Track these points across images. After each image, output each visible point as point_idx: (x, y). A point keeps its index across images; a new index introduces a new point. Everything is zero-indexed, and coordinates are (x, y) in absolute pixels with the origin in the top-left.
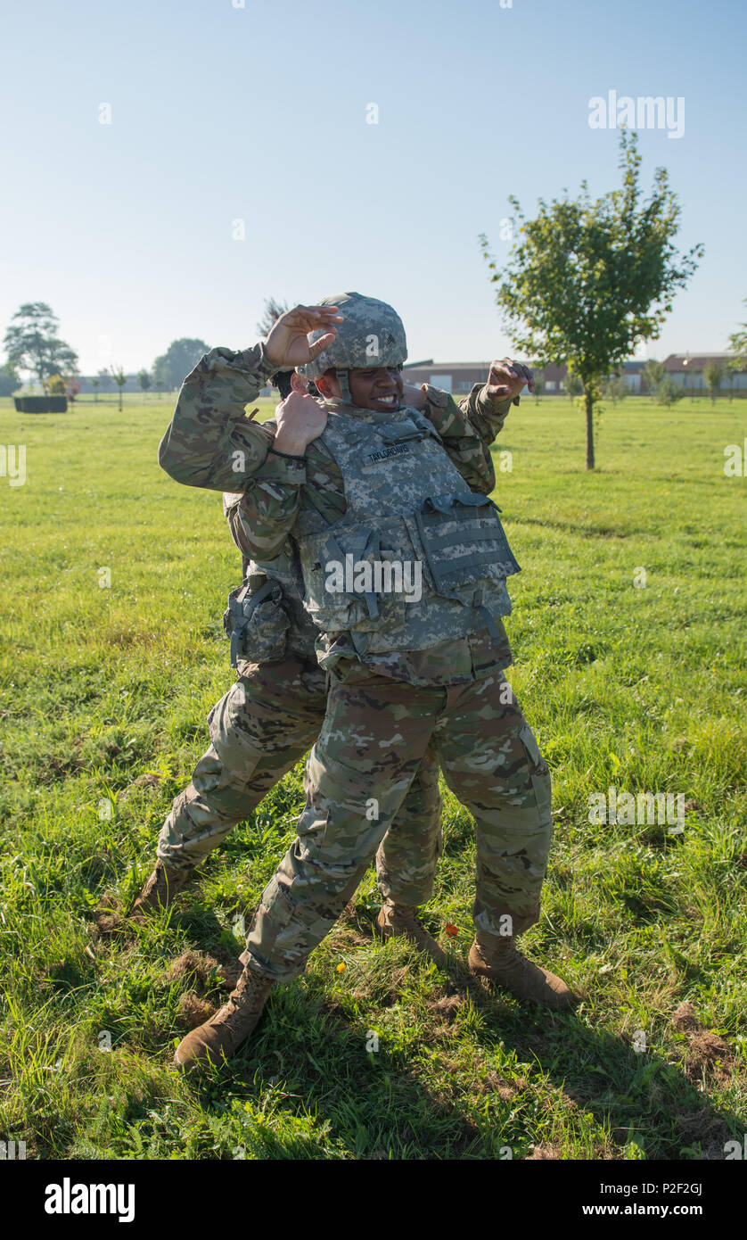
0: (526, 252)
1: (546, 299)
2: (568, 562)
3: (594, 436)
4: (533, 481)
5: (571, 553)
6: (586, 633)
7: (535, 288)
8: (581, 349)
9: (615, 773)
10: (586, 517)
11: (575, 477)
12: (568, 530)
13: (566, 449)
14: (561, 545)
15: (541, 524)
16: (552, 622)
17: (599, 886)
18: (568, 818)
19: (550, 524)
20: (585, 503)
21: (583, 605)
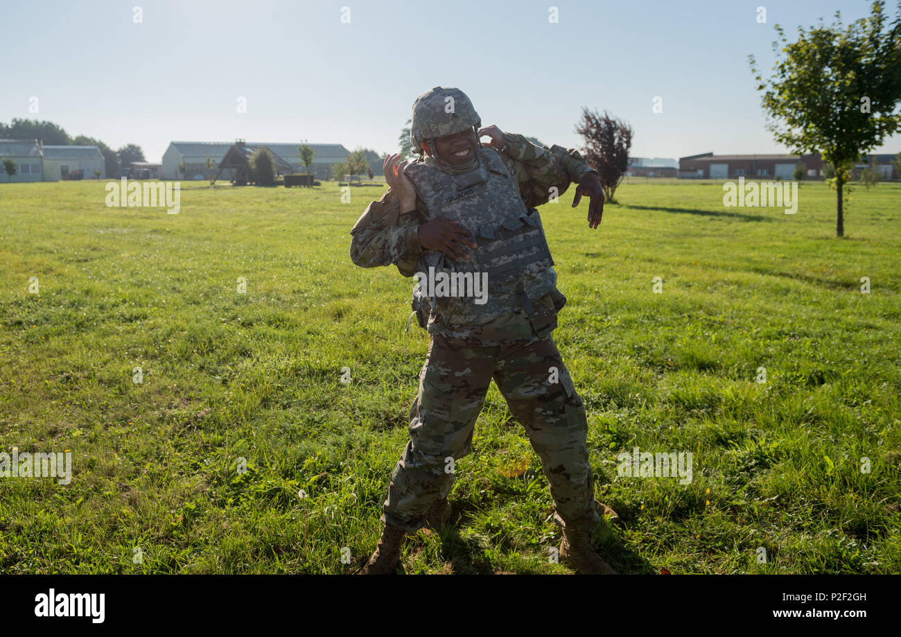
0: (786, 67)
1: (803, 103)
2: (811, 307)
3: (844, 210)
4: (788, 244)
5: (814, 300)
6: (818, 361)
7: (794, 94)
8: (833, 141)
9: (828, 473)
10: (831, 274)
11: (825, 242)
12: (814, 283)
13: (821, 221)
14: (807, 293)
15: (791, 277)
16: (789, 351)
17: (802, 562)
18: (782, 505)
19: (799, 277)
20: (832, 262)
21: (819, 339)
